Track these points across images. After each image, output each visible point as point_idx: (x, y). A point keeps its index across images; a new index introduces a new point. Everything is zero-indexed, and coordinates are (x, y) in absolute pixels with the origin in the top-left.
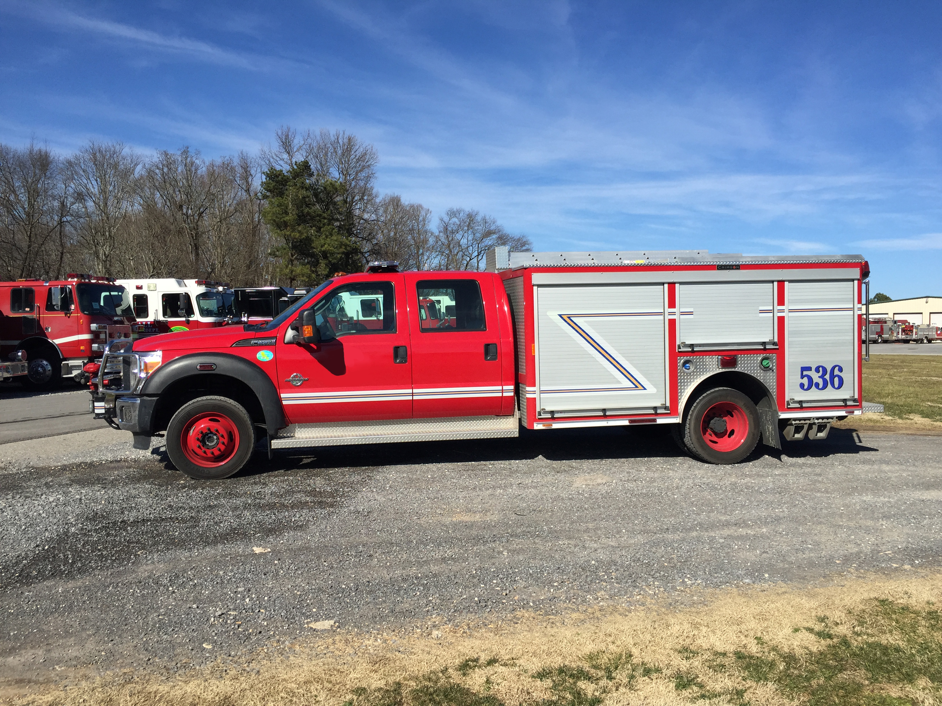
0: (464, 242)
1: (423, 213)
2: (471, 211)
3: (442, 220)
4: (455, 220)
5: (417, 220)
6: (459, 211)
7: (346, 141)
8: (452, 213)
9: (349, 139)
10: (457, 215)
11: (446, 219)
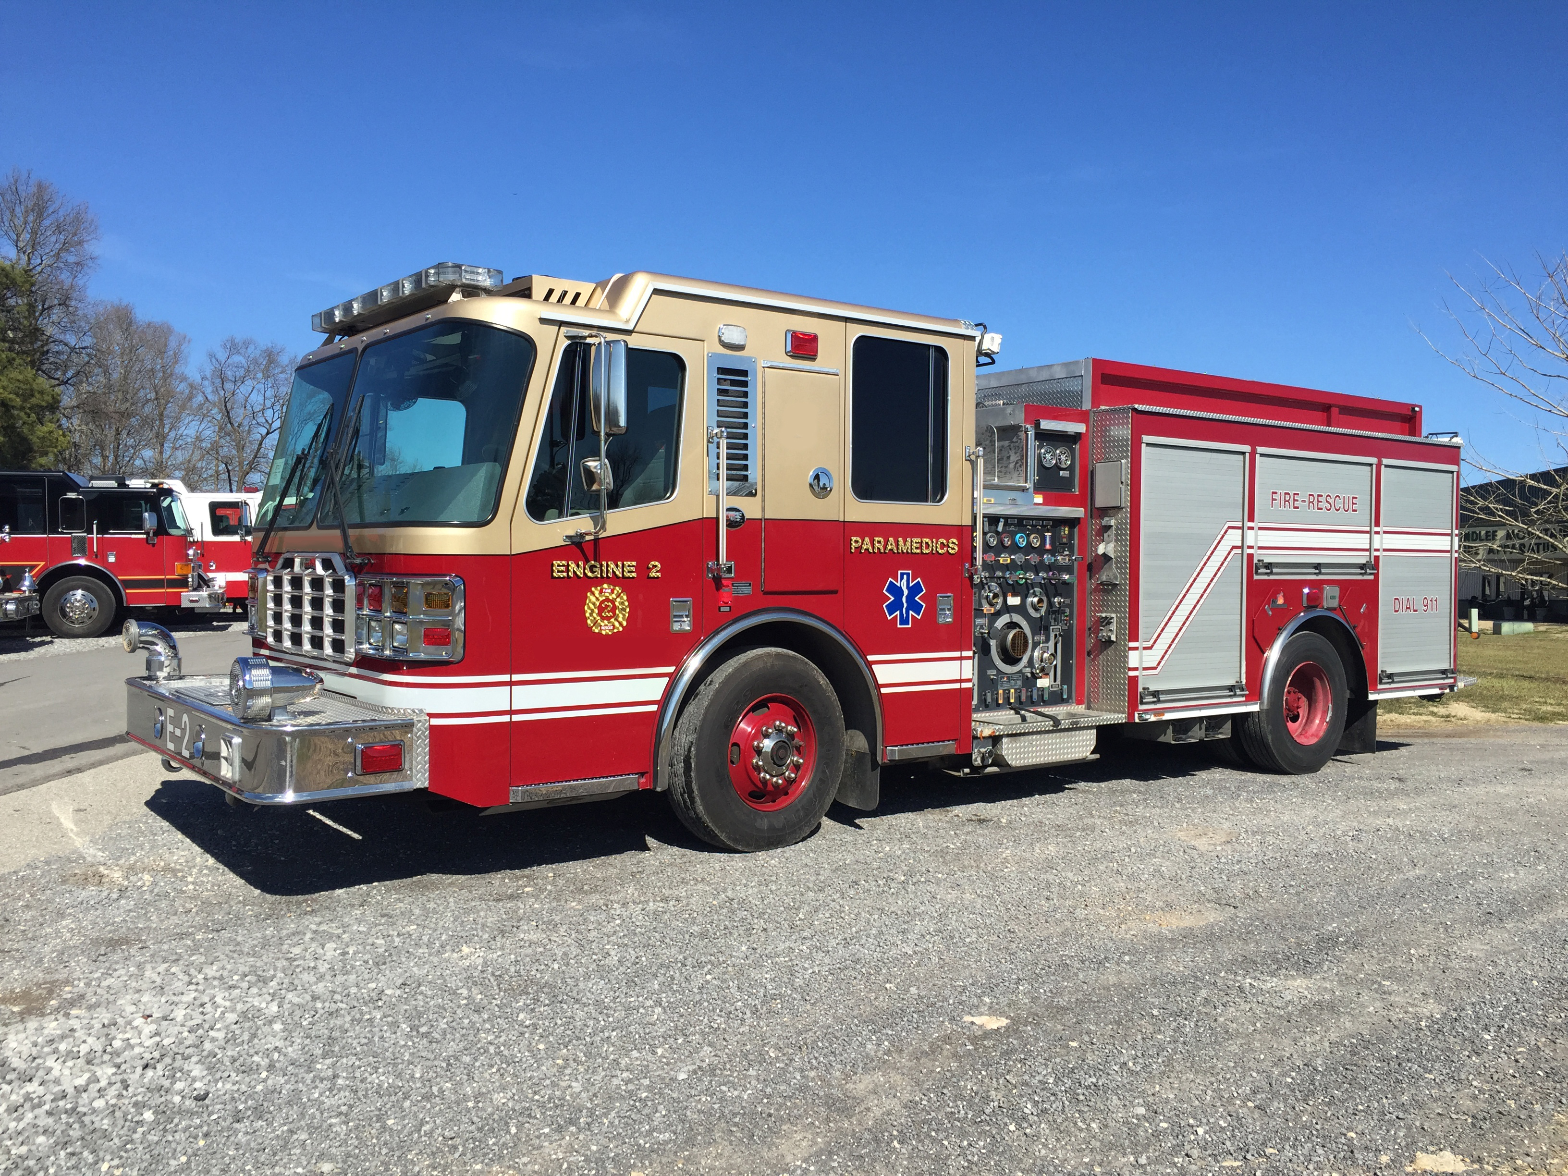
0: (256, 399)
1: (173, 344)
2: (270, 345)
3: (212, 356)
4: (237, 359)
5: (161, 353)
6: (247, 344)
7: (33, 189)
8: (233, 347)
9: (40, 186)
10: (243, 351)
11: (222, 356)
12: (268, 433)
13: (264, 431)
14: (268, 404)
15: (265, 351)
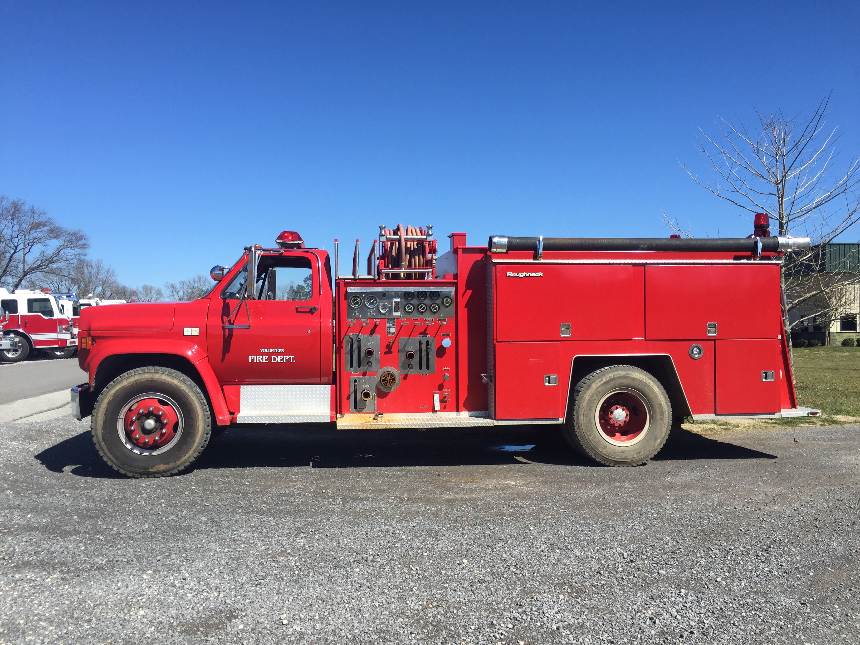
12: (15, 252)
13: (12, 251)
14: (15, 234)
15: (13, 203)
